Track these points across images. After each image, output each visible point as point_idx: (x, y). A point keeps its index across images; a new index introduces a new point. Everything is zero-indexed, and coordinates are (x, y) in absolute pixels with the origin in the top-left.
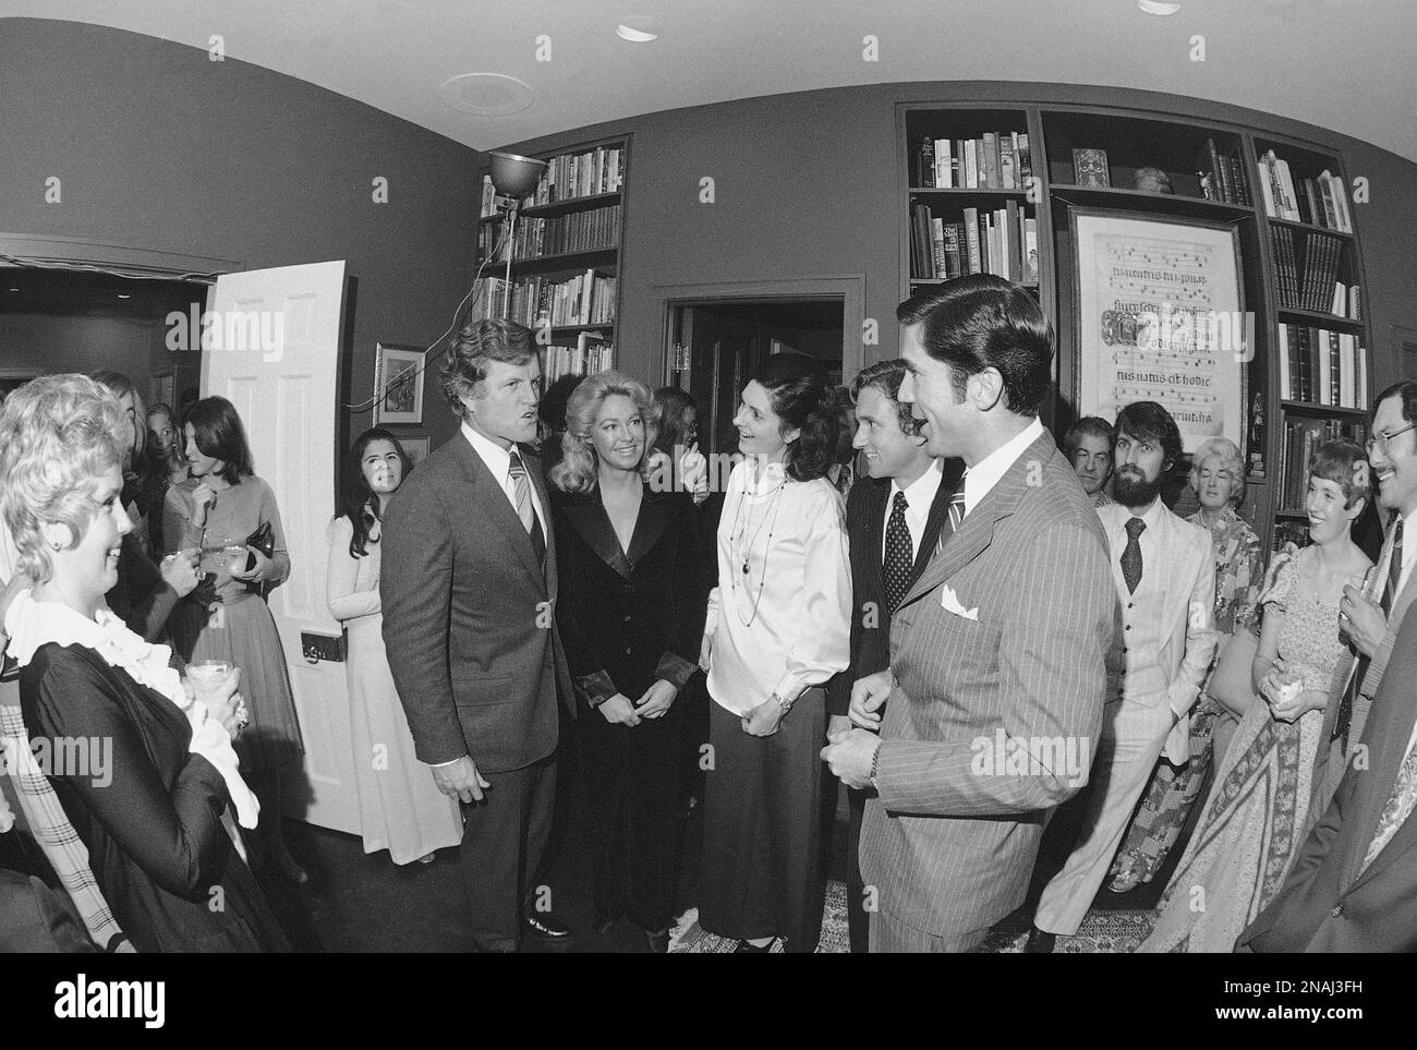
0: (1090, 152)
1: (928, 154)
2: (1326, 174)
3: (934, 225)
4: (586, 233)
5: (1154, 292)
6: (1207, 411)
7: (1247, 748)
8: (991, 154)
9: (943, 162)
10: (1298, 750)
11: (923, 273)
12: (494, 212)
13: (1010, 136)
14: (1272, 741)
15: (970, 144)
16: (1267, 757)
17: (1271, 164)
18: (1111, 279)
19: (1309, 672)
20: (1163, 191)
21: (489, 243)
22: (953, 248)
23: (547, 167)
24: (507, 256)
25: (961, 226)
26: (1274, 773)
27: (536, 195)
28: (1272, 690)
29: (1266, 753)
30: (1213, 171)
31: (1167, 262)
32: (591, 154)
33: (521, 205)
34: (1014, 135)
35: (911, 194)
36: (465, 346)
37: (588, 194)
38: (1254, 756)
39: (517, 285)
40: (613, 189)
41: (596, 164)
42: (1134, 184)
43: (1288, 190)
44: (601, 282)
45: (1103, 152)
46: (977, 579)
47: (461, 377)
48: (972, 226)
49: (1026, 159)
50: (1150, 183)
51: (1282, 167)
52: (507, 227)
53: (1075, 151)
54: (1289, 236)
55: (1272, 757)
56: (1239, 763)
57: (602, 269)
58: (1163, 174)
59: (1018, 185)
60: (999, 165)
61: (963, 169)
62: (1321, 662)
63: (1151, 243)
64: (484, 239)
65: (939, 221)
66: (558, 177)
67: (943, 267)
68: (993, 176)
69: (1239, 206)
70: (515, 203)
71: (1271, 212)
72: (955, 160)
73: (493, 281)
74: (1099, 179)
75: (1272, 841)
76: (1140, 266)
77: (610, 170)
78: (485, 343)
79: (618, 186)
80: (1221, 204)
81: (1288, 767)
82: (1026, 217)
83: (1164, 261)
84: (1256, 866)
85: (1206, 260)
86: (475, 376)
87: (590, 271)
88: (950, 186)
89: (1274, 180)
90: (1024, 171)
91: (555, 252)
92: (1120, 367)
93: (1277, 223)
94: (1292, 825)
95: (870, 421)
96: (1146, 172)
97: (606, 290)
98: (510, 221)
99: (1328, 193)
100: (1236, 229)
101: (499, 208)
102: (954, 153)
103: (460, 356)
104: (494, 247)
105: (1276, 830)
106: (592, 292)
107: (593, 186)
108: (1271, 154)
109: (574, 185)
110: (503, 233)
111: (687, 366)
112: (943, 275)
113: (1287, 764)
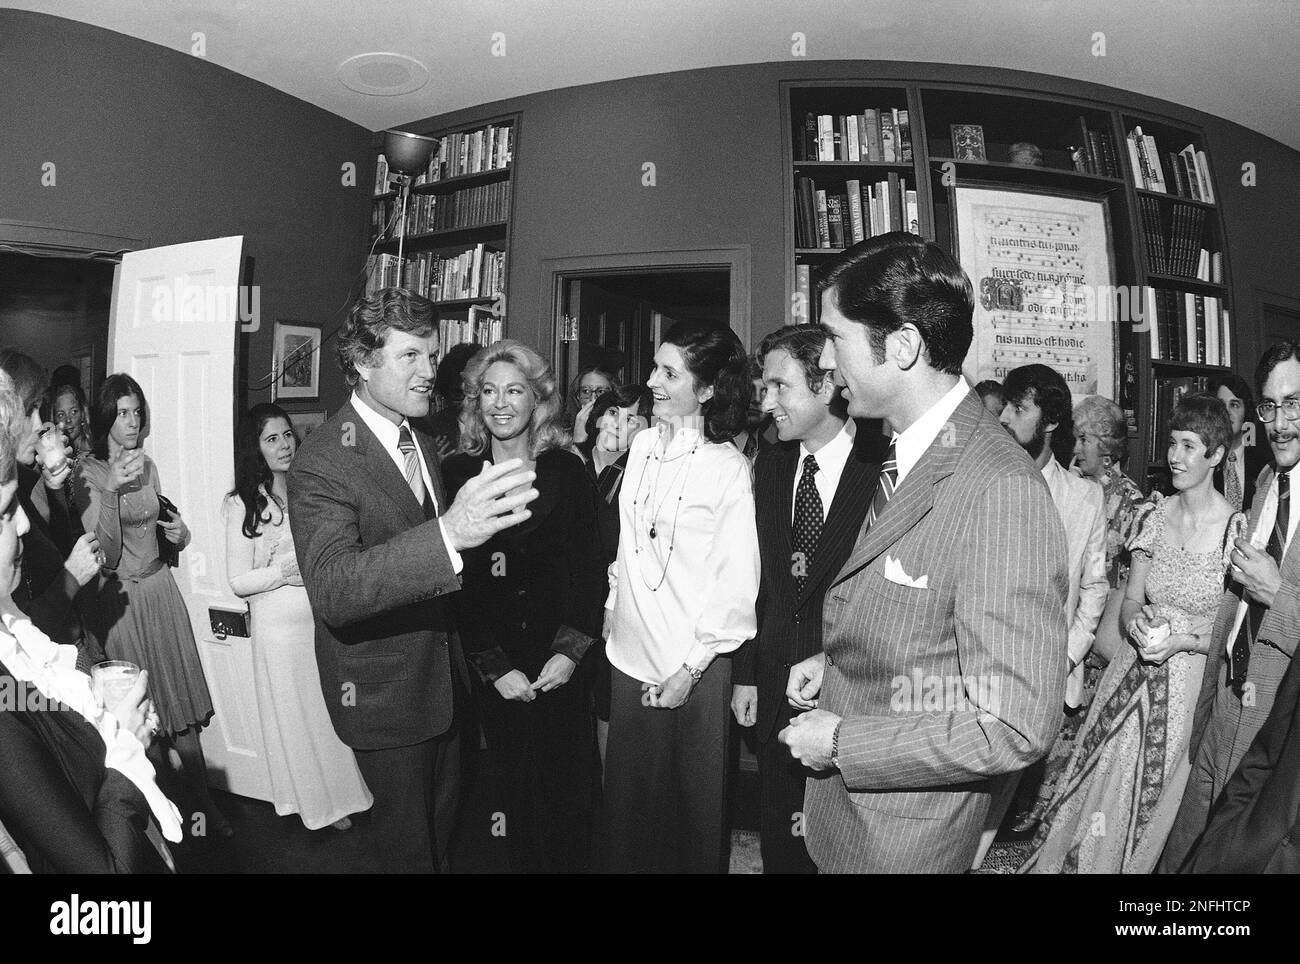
0: (967, 128)
1: (811, 128)
2: (1191, 148)
3: (817, 197)
4: (477, 208)
5: (1029, 260)
6: (1082, 371)
7: (1118, 684)
8: (873, 128)
9: (826, 137)
10: (1167, 686)
11: (807, 244)
12: (387, 190)
13: (891, 112)
14: (1141, 679)
15: (852, 120)
16: (1138, 693)
17: (1139, 140)
18: (989, 247)
19: (1177, 615)
20: (1036, 164)
21: (382, 221)
22: (836, 219)
23: (438, 146)
24: (400, 233)
25: (844, 196)
26: (1146, 707)
27: (427, 173)
28: (1139, 634)
29: (1136, 689)
30: (1084, 145)
31: (1042, 231)
32: (481, 132)
33: (413, 182)
34: (895, 111)
35: (795, 167)
36: (366, 312)
37: (478, 170)
38: (1125, 692)
39: (409, 261)
40: (502, 165)
41: (486, 141)
42: (1009, 158)
43: (1154, 163)
44: (491, 256)
45: (980, 127)
46: (923, 546)
47: (359, 343)
48: (855, 198)
49: (906, 133)
50: (1024, 157)
51: (1149, 143)
52: (400, 204)
53: (953, 126)
54: (1155, 206)
55: (1143, 692)
56: (1112, 698)
57: (493, 244)
58: (1036, 149)
59: (899, 159)
60: (881, 139)
61: (844, 144)
62: (1187, 605)
63: (1027, 213)
64: (378, 216)
65: (822, 194)
66: (449, 155)
67: (827, 237)
68: (874, 150)
69: (1109, 178)
70: (408, 179)
71: (1139, 184)
72: (837, 135)
73: (385, 258)
74: (976, 152)
75: (1145, 772)
76: (1016, 235)
77: (500, 147)
78: (388, 310)
79: (508, 162)
80: (1092, 176)
81: (1158, 703)
82: (907, 189)
83: (1039, 230)
84: (1131, 794)
85: (1078, 229)
86: (374, 343)
87: (480, 246)
88: (833, 159)
89: (1142, 154)
90: (904, 145)
91: (446, 227)
92: (999, 331)
93: (1145, 194)
94: (1164, 757)
95: (778, 383)
96: (1021, 146)
97: (496, 264)
98: (402, 197)
99: (1193, 167)
100: (1106, 200)
101: (392, 186)
102: (836, 128)
103: (361, 322)
104: (386, 223)
105: (1149, 761)
106: (482, 266)
107: (484, 163)
108: (1139, 129)
109: (464, 162)
110: (396, 210)
111: (575, 337)
112: (827, 244)
113: (1156, 700)
